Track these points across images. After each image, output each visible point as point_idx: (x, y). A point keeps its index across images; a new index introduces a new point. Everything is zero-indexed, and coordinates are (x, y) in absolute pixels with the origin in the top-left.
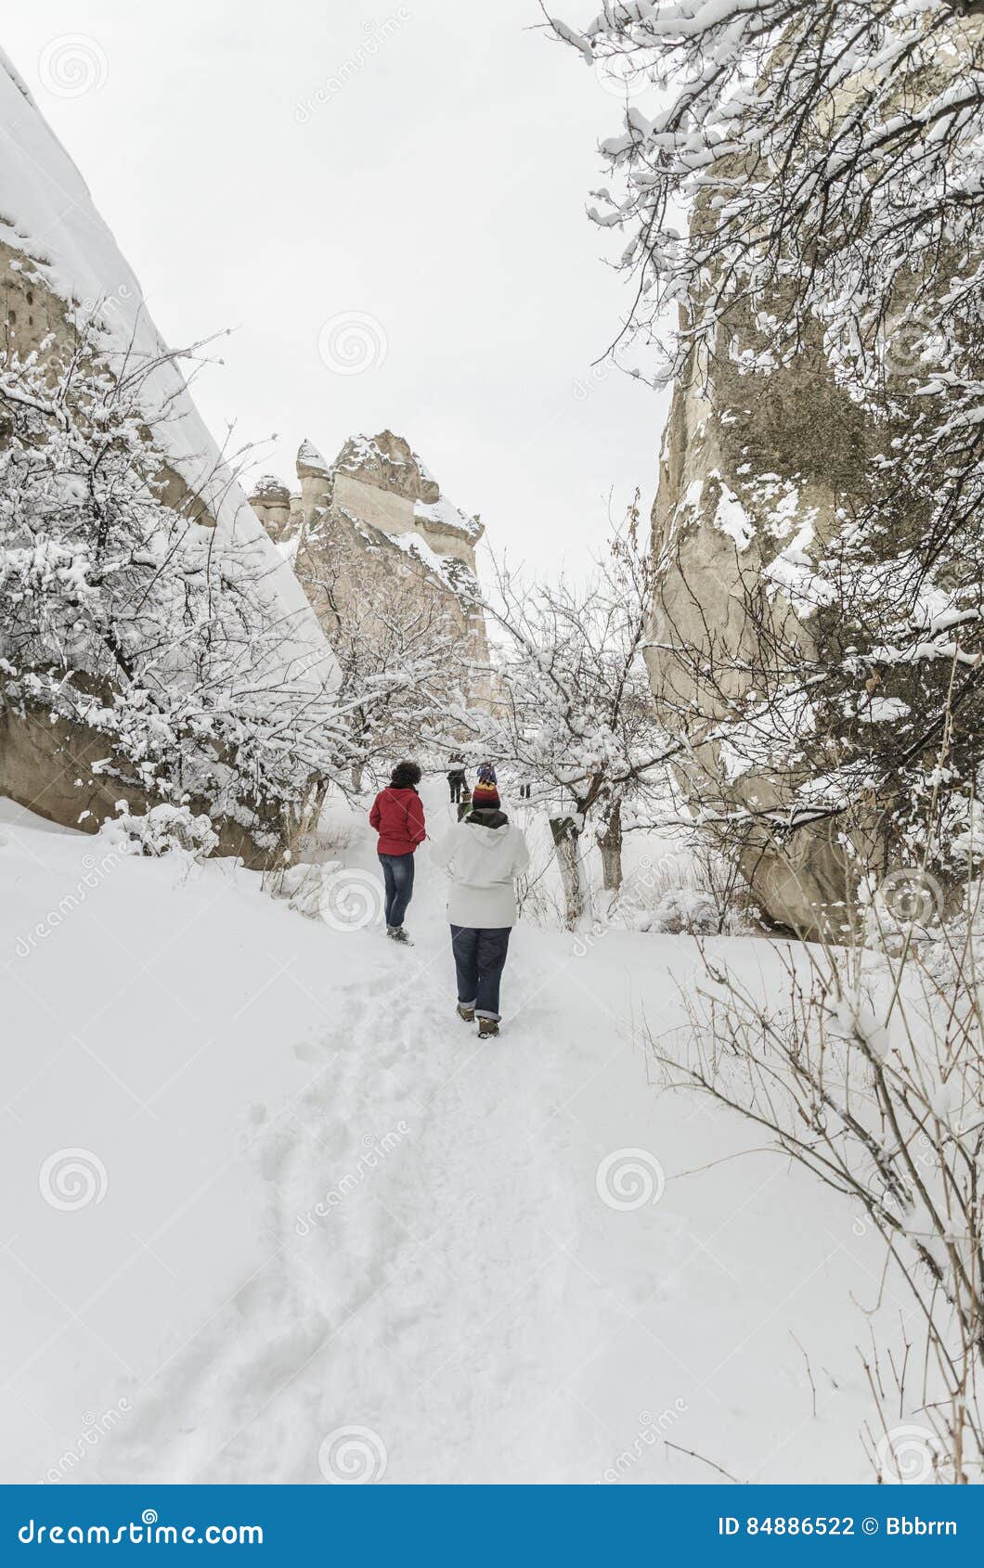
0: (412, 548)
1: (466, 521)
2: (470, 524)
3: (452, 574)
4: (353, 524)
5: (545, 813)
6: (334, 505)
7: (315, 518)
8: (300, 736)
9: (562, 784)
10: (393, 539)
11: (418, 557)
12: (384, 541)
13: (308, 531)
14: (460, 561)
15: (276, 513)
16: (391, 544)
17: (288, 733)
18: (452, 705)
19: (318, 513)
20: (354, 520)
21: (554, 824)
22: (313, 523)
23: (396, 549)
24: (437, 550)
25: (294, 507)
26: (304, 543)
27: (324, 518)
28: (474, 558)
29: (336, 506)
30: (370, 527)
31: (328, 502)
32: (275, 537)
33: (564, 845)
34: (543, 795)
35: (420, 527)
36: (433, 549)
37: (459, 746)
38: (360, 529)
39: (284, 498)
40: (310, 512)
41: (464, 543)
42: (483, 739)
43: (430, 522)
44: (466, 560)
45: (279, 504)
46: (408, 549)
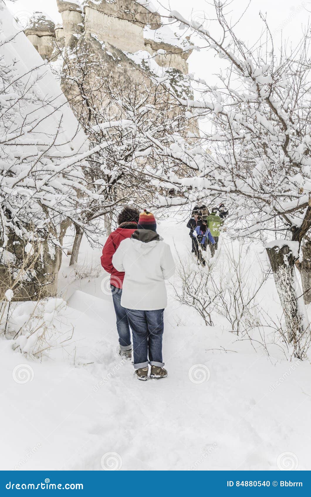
0: (143, 62)
1: (181, 41)
2: (183, 43)
3: (173, 81)
4: (100, 46)
5: (260, 243)
6: (87, 32)
7: (74, 42)
8: (40, 184)
9: (279, 213)
10: (129, 56)
11: (147, 68)
12: (124, 58)
13: (69, 52)
14: (177, 71)
15: (46, 41)
16: (129, 59)
17: (30, 181)
18: (172, 145)
19: (76, 39)
20: (101, 42)
21: (271, 251)
22: (72, 46)
23: (132, 63)
24: (161, 64)
25: (59, 34)
26: (66, 62)
27: (79, 42)
28: (187, 68)
29: (88, 32)
30: (113, 47)
31: (82, 30)
32: (47, 57)
33: (282, 271)
34: (258, 226)
35: (149, 47)
36: (158, 63)
37: (179, 181)
38: (106, 50)
39: (51, 29)
40: (70, 37)
41: (180, 57)
42: (202, 174)
43: (155, 43)
44: (182, 70)
45: (47, 33)
46: (141, 63)
